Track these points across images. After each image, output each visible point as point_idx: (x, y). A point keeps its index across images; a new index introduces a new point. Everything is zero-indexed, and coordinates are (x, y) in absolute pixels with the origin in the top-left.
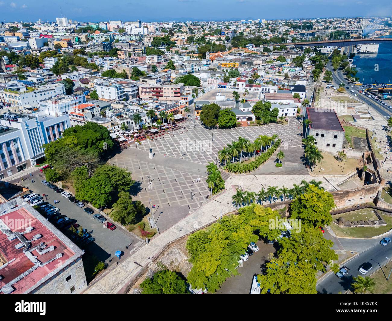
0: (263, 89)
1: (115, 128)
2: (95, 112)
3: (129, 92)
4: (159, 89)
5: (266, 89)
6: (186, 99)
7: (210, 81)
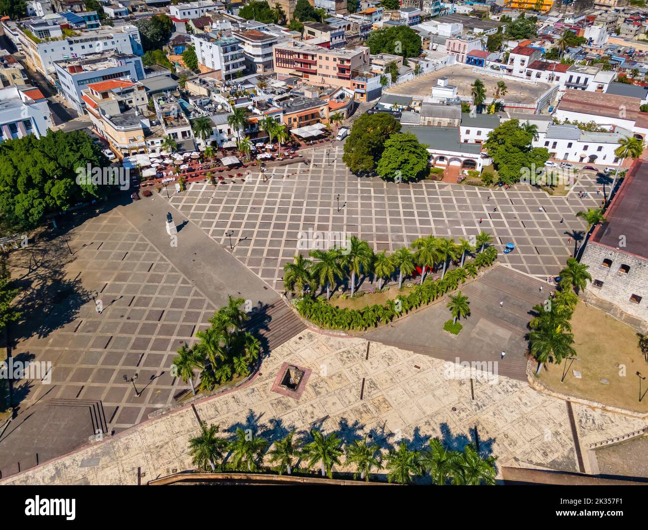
0: (571, 77)
1: (152, 143)
2: (133, 100)
3: (258, 56)
4: (310, 58)
5: (579, 78)
6: (363, 86)
7: (452, 45)
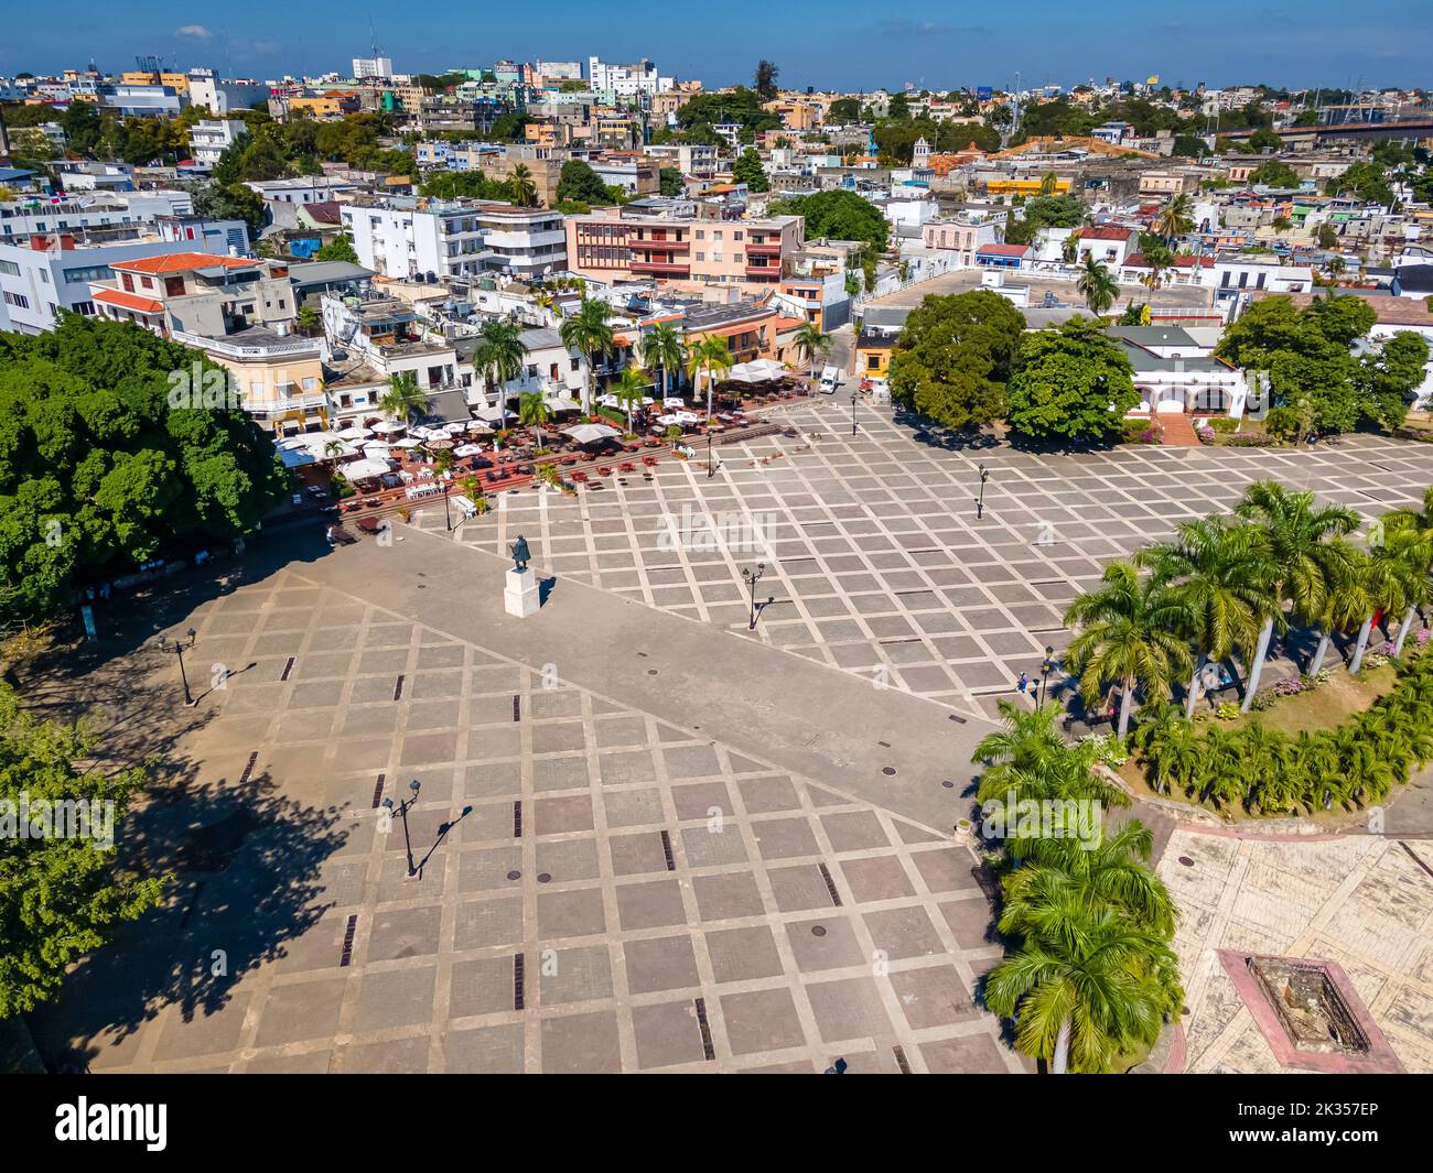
0: (1227, 276)
1: (346, 400)
2: (257, 306)
3: (520, 251)
4: (671, 238)
5: (1244, 277)
6: (812, 294)
7: (937, 236)
